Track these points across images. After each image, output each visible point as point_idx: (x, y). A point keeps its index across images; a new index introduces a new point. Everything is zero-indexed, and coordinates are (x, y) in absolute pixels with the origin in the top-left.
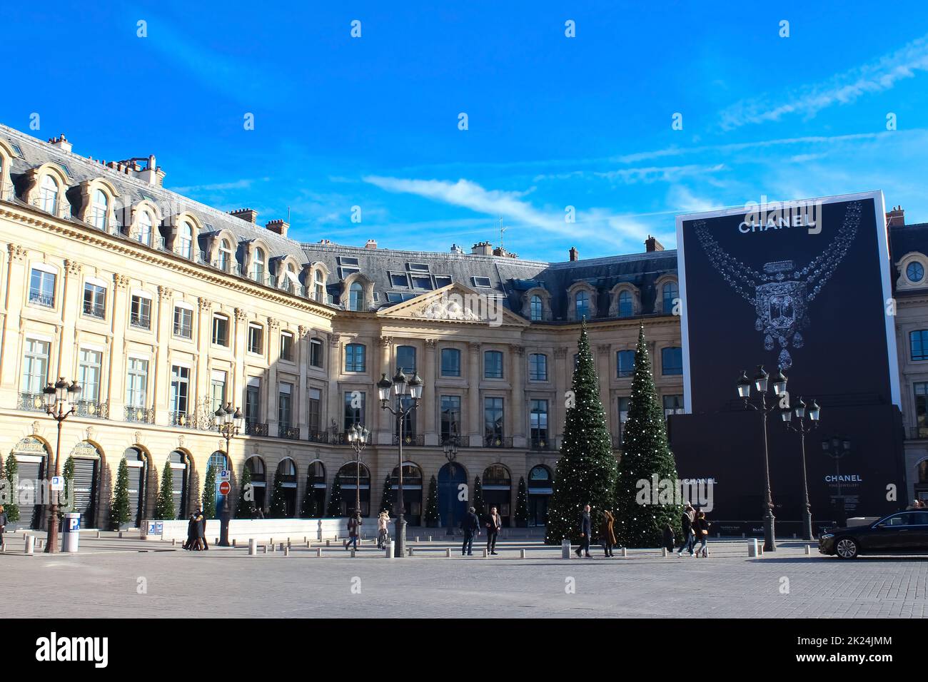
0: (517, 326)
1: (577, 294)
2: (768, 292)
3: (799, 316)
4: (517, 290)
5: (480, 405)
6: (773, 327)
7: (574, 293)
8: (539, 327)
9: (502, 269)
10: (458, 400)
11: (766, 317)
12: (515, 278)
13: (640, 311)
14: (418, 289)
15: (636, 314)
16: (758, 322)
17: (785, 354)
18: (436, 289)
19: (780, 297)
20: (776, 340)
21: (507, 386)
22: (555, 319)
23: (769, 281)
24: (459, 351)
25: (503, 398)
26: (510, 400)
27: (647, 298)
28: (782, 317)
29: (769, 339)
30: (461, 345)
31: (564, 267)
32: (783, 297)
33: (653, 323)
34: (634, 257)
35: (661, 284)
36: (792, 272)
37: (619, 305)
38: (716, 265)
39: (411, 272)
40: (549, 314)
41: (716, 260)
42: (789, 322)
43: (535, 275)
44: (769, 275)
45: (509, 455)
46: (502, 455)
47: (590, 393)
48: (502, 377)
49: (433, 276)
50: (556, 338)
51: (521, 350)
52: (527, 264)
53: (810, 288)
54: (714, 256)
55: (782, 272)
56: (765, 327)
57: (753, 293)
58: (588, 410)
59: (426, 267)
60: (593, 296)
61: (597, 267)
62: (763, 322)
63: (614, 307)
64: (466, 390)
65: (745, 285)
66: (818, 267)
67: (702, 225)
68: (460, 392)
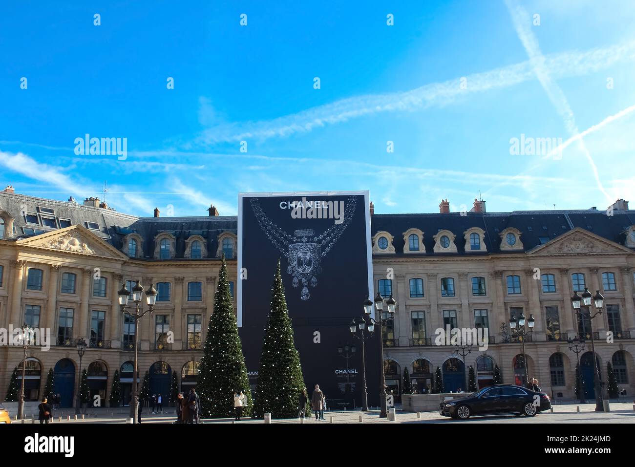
0: (119, 260)
1: (161, 240)
2: (297, 249)
3: (316, 265)
4: (117, 234)
5: (88, 315)
6: (298, 272)
7: (159, 240)
8: (134, 262)
9: (107, 218)
10: (72, 312)
11: (294, 265)
12: (116, 226)
13: (206, 255)
14: (46, 227)
15: (204, 257)
16: (289, 268)
17: (305, 290)
18: (60, 228)
19: (304, 253)
20: (300, 281)
21: (109, 303)
22: (145, 257)
23: (297, 242)
24: (76, 275)
25: (105, 312)
26: (111, 314)
27: (212, 247)
28: (305, 266)
29: (296, 280)
30: (77, 270)
31: (150, 221)
32: (306, 253)
33: (216, 265)
34: (201, 218)
35: (222, 238)
36: (312, 237)
37: (191, 250)
38: (264, 229)
39: (41, 214)
40: (141, 253)
41: (263, 226)
42: (309, 269)
43: (130, 225)
44: (297, 238)
45: (109, 353)
46: (103, 353)
47: (228, 308)
48: (105, 296)
49: (57, 218)
50: (144, 270)
51: (120, 277)
52: (124, 216)
53: (323, 248)
54: (263, 222)
55: (306, 237)
56: (293, 272)
57: (287, 249)
58: (228, 321)
59: (52, 211)
60: (173, 243)
61: (174, 223)
62: (292, 268)
63: (187, 252)
64: (79, 305)
65: (282, 243)
66: (329, 235)
67: (256, 201)
68: (74, 306)
